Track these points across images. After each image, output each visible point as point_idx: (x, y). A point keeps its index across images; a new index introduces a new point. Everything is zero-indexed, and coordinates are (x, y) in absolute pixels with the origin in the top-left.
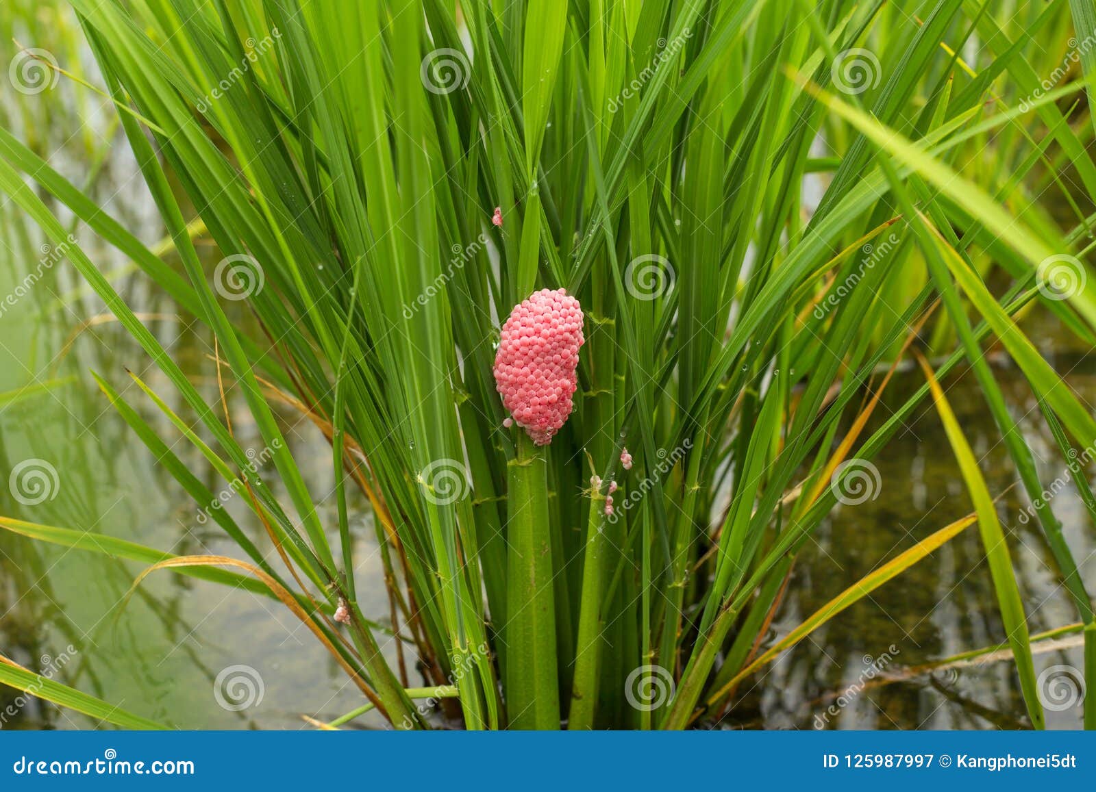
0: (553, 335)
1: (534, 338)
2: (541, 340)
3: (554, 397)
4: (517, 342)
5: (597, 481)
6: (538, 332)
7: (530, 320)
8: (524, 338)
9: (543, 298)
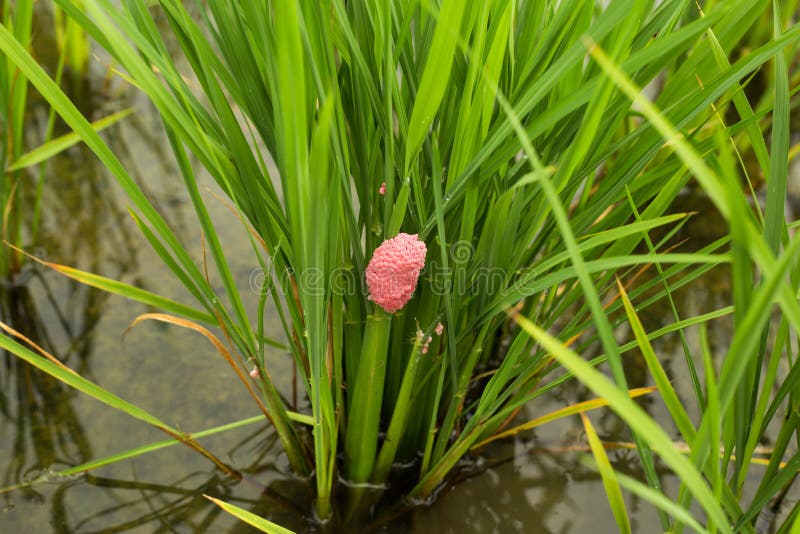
0: (404, 265)
1: (392, 265)
2: (395, 266)
3: (399, 295)
4: (381, 264)
5: (420, 334)
6: (394, 262)
7: (391, 253)
8: (386, 263)
9: (402, 240)
